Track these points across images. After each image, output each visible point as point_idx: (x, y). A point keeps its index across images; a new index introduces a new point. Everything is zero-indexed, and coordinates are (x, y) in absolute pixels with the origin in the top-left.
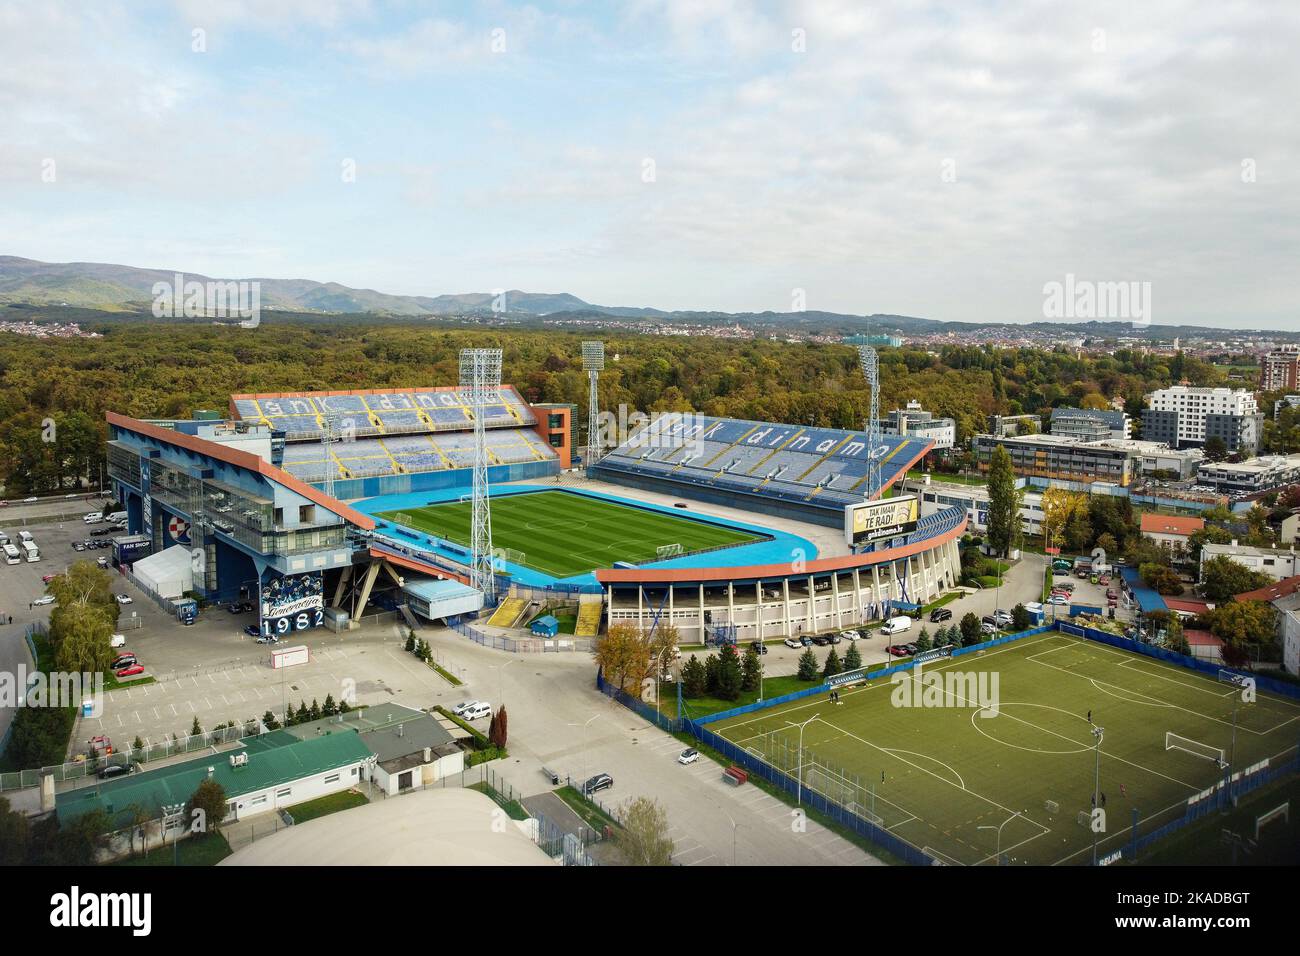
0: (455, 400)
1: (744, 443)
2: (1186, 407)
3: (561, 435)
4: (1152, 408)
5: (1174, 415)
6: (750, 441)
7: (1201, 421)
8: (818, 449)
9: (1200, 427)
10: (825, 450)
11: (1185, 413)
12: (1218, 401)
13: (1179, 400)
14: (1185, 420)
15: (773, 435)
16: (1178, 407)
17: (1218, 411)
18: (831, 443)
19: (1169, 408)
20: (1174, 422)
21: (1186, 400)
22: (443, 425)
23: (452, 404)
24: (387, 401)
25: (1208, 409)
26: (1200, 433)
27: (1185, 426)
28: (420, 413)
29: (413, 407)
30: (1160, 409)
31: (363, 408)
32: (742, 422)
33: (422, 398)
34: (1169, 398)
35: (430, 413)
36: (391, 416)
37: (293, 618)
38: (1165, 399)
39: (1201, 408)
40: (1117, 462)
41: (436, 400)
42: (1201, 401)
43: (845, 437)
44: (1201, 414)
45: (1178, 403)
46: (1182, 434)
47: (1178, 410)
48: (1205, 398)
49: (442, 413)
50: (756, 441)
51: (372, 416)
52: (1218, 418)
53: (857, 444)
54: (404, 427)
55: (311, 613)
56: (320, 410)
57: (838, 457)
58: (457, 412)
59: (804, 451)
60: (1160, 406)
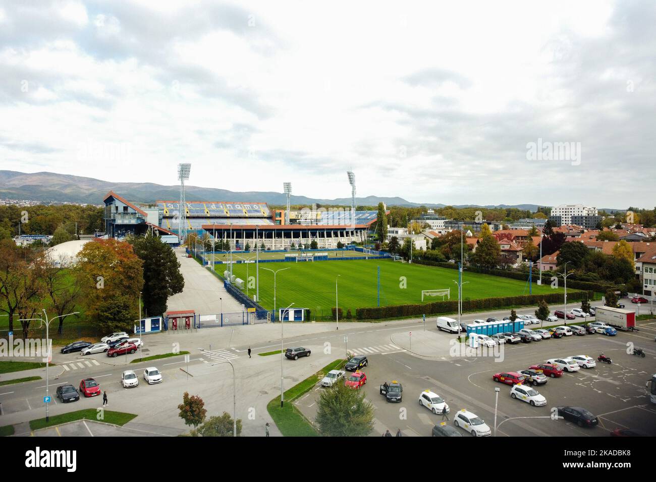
0: (241, 207)
2: (564, 213)
3: (281, 220)
4: (552, 215)
5: (560, 217)
7: (570, 219)
9: (570, 222)
11: (564, 216)
12: (576, 210)
13: (561, 210)
14: (564, 219)
16: (561, 213)
17: (576, 214)
19: (558, 214)
20: (560, 221)
21: (564, 210)
22: (233, 214)
23: (239, 208)
24: (214, 206)
25: (573, 213)
27: (564, 222)
28: (225, 210)
29: (223, 208)
30: (555, 215)
31: (204, 207)
33: (228, 206)
34: (558, 210)
35: (229, 210)
36: (214, 211)
39: (570, 213)
41: (234, 206)
42: (570, 210)
44: (570, 216)
45: (561, 212)
47: (561, 215)
48: (571, 209)
49: (235, 211)
51: (206, 210)
52: (576, 218)
54: (217, 214)
56: (188, 207)
58: (241, 211)
60: (554, 214)
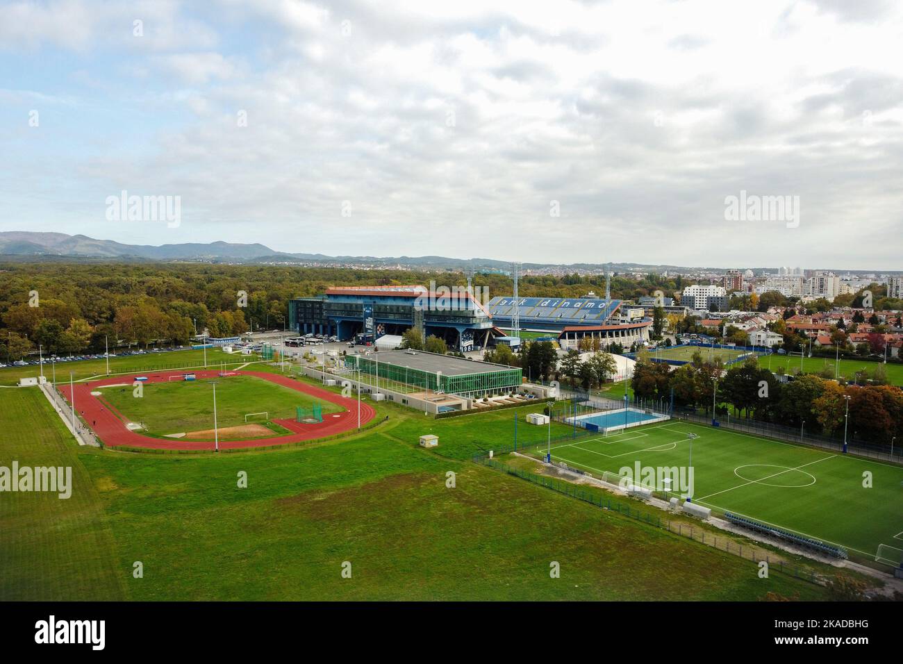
1: (540, 306)
2: (698, 294)
4: (685, 295)
5: (693, 298)
6: (542, 305)
7: (704, 299)
8: (575, 306)
9: (704, 302)
10: (578, 306)
11: (698, 296)
12: (712, 291)
13: (695, 291)
14: (698, 299)
15: (552, 302)
16: (695, 294)
17: (711, 295)
18: (580, 304)
19: (691, 295)
20: (694, 301)
21: (698, 291)
25: (707, 294)
26: (704, 305)
27: (698, 302)
32: (535, 298)
34: (692, 290)
37: (467, 347)
38: (690, 291)
39: (705, 294)
40: (681, 311)
43: (585, 301)
44: (705, 297)
46: (697, 305)
48: (706, 290)
50: (545, 305)
52: (712, 298)
53: (591, 304)
55: (471, 345)
57: (584, 308)
59: (569, 307)
60: (688, 294)
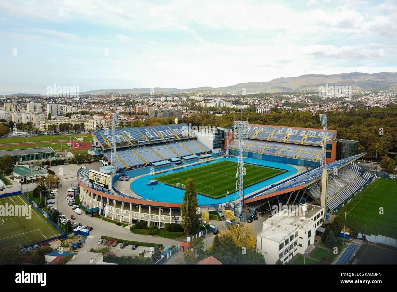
0: (306, 133)
3: (331, 153)
22: (291, 141)
23: (303, 134)
28: (287, 136)
29: (288, 133)
31: (272, 132)
33: (295, 131)
35: (291, 136)
36: (277, 135)
41: (299, 132)
54: (276, 139)
56: (260, 130)
